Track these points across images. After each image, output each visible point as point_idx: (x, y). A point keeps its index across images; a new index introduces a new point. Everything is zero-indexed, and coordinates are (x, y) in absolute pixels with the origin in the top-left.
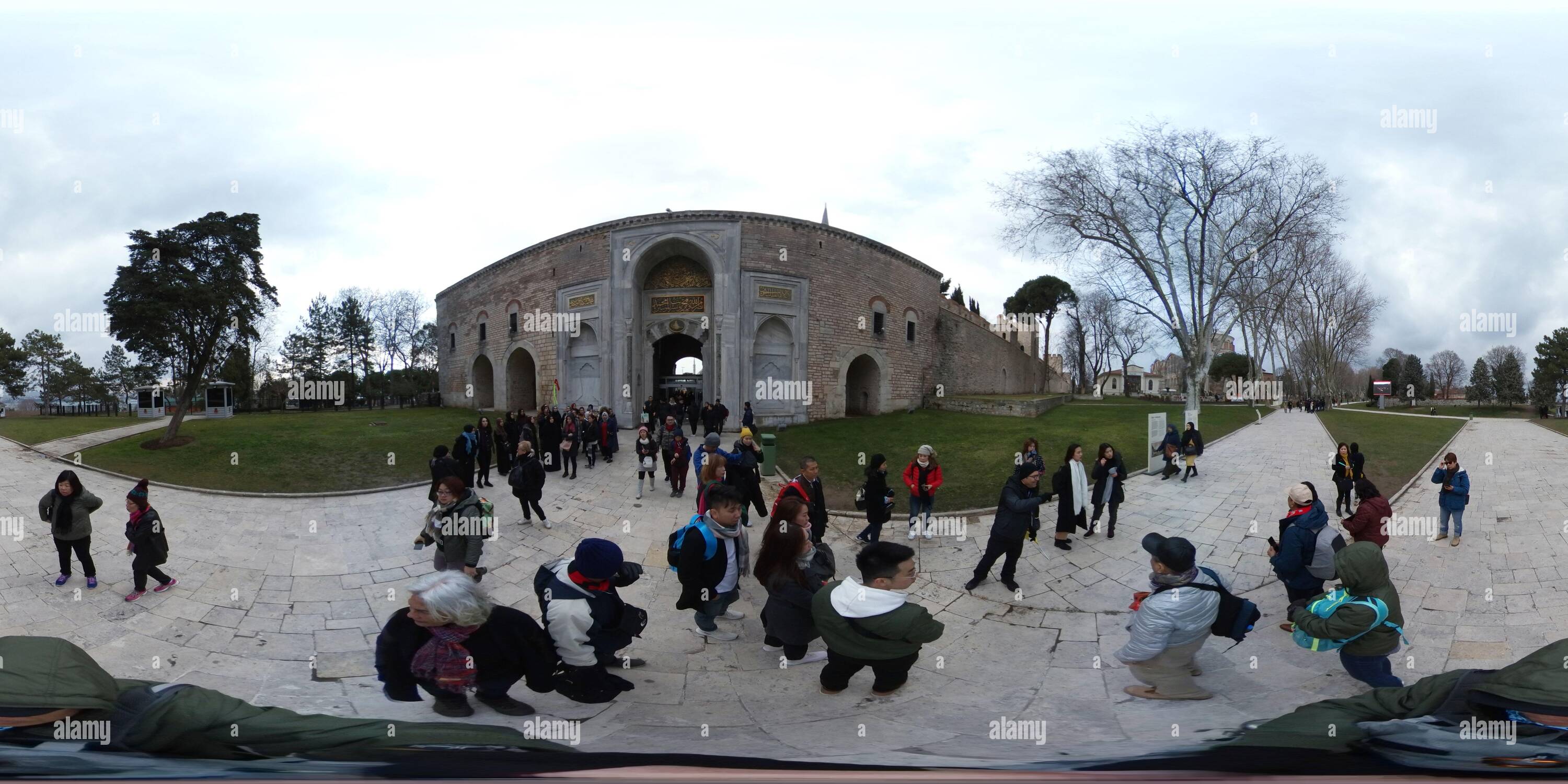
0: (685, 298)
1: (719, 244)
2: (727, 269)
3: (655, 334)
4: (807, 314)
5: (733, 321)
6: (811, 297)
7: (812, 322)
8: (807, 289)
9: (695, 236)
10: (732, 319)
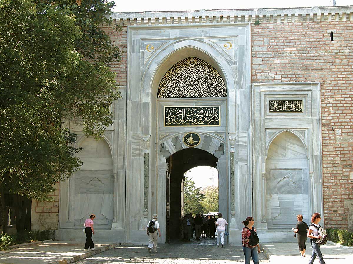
0: (200, 109)
1: (231, 54)
2: (239, 84)
3: (168, 148)
4: (320, 125)
5: (246, 139)
6: (324, 105)
7: (326, 132)
8: (318, 97)
9: (210, 45)
10: (244, 137)
